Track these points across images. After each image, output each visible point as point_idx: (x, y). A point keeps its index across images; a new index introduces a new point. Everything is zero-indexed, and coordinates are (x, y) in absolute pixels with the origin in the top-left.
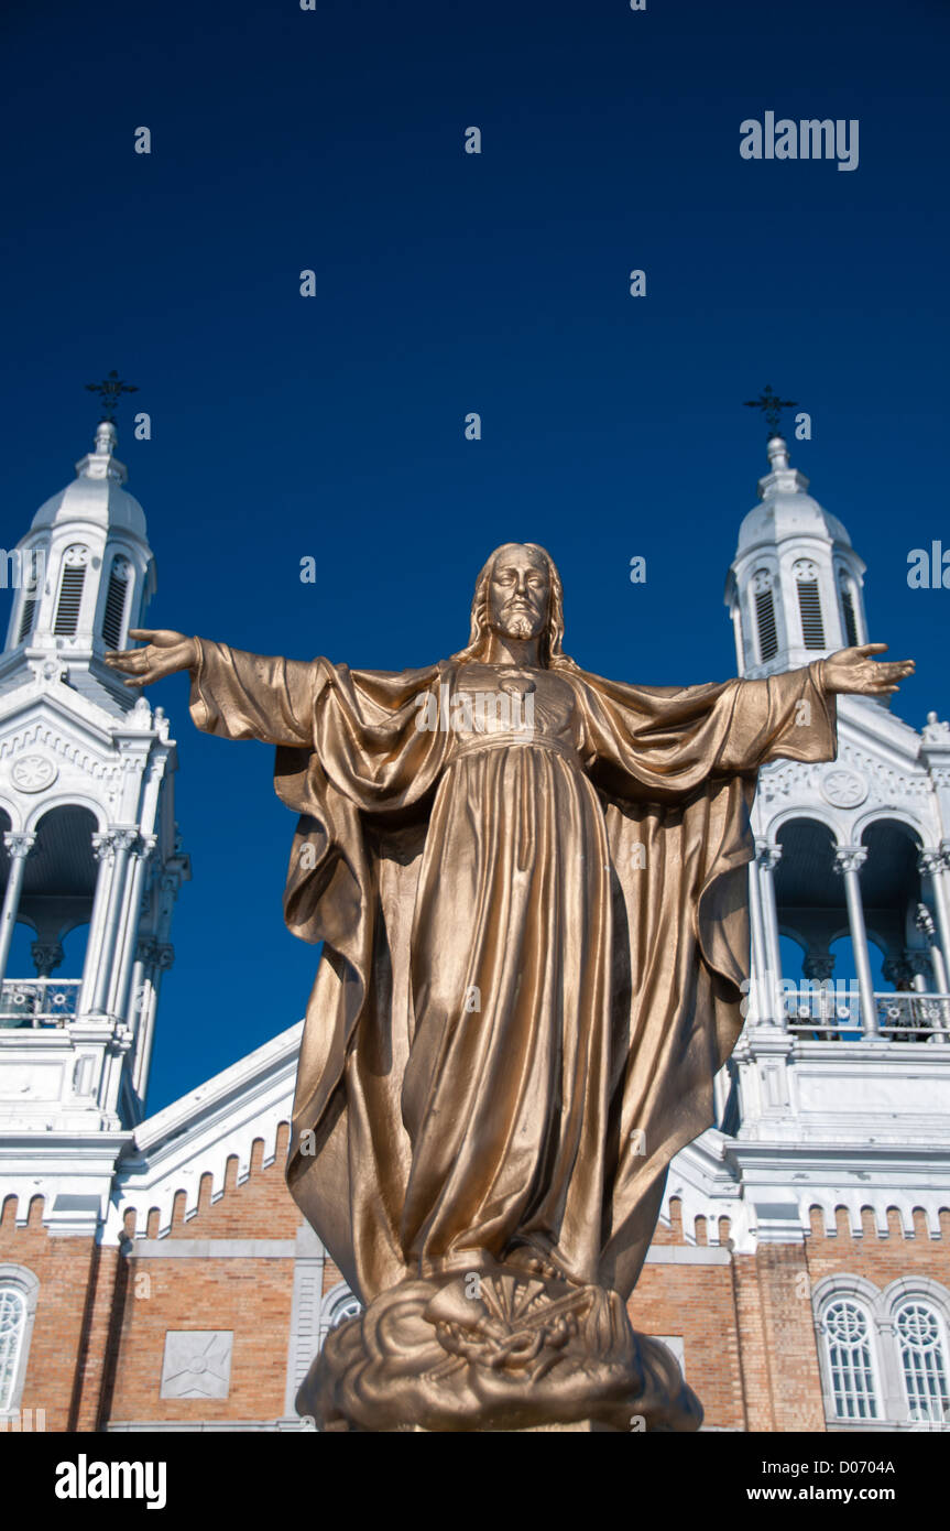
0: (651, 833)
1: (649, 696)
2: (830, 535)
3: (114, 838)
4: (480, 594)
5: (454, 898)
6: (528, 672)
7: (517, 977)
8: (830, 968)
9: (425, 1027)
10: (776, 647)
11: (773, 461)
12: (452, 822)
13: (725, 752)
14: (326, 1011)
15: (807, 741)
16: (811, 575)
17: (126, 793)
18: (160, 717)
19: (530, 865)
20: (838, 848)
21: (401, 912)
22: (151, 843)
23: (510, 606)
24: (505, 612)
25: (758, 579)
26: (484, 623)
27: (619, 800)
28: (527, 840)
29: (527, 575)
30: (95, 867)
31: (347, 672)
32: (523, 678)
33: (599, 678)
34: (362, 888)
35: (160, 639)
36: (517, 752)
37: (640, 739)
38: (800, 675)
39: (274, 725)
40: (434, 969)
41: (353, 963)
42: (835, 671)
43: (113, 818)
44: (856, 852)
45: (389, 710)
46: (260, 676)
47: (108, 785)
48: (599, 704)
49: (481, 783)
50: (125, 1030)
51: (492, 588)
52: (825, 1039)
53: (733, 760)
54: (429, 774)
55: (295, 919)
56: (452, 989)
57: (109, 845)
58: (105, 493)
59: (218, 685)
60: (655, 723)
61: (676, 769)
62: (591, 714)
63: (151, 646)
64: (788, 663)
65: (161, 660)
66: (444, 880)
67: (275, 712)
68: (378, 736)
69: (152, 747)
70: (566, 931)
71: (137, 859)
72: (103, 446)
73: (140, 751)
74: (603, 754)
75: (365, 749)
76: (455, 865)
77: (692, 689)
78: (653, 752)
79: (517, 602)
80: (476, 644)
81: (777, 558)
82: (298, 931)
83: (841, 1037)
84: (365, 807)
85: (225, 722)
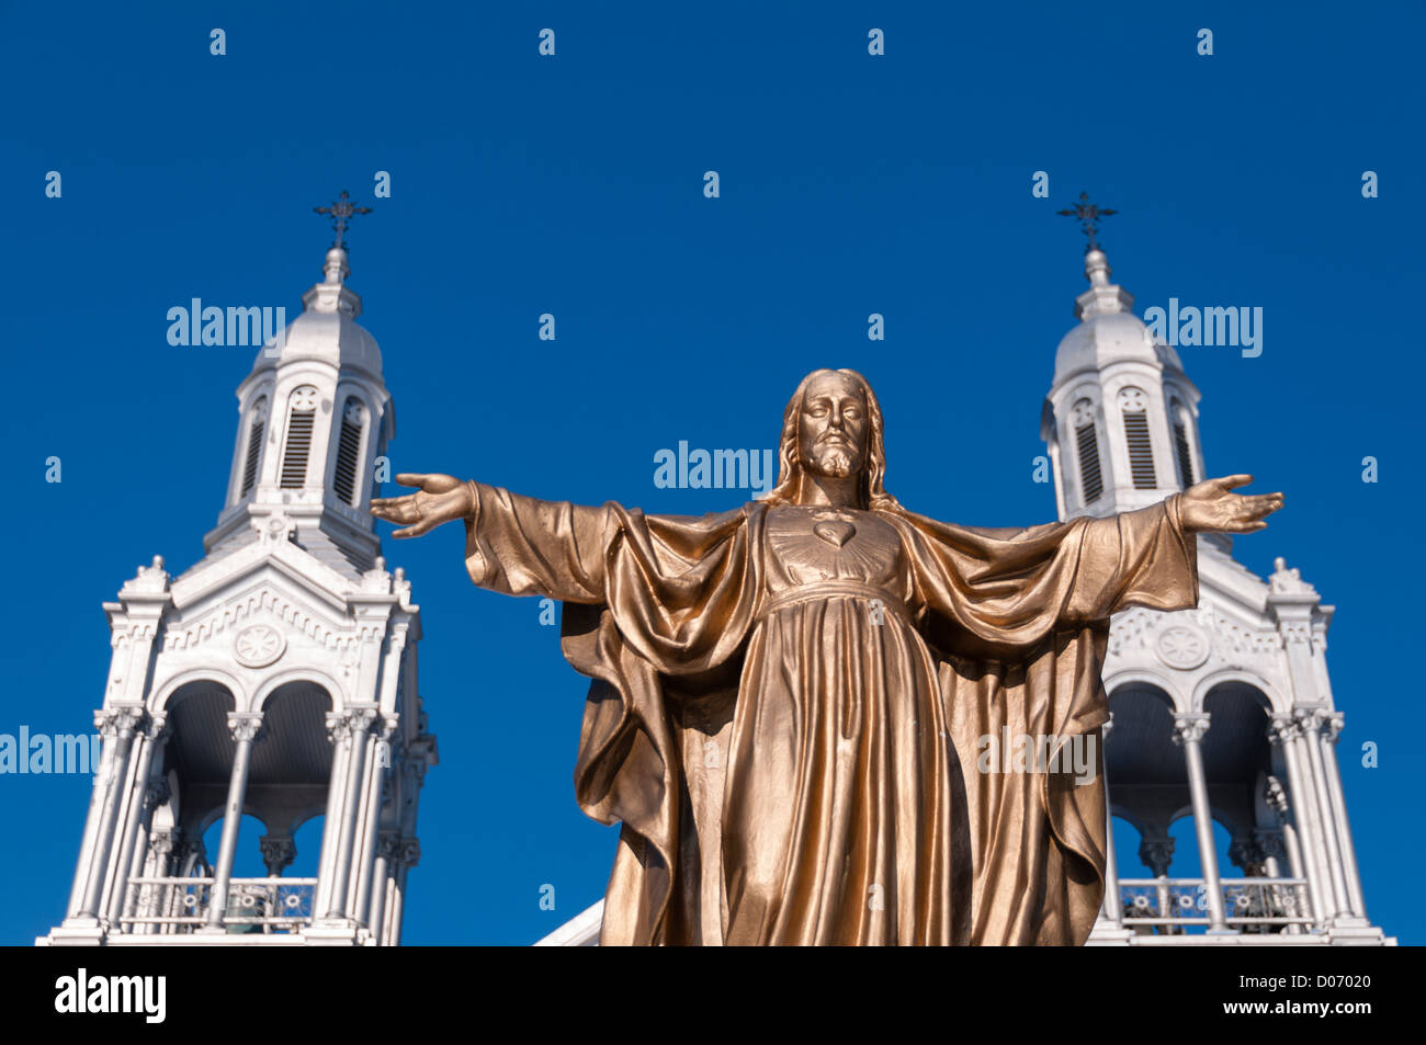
0: (990, 694)
1: (985, 540)
2: (1160, 359)
3: (350, 718)
4: (789, 427)
5: (770, 771)
6: (847, 513)
7: (845, 860)
8: (1170, 852)
9: (741, 916)
10: (1101, 487)
11: (1092, 276)
12: (765, 684)
13: (1072, 600)
14: (626, 901)
15: (1166, 586)
16: (1139, 404)
17: (362, 666)
18: (401, 579)
19: (856, 731)
20: (1176, 715)
21: (708, 788)
22: (392, 723)
23: (823, 440)
24: (817, 447)
25: (1078, 411)
26: (794, 460)
27: (952, 657)
28: (851, 703)
29: (842, 405)
30: (330, 751)
31: (642, 518)
32: (841, 521)
33: (927, 520)
34: (666, 761)
35: (431, 484)
36: (837, 604)
37: (976, 587)
38: (1155, 512)
39: (560, 579)
40: (750, 852)
41: (658, 846)
42: (1194, 506)
43: (350, 695)
44: (1197, 720)
45: (689, 560)
46: (544, 524)
47: (342, 657)
48: (928, 548)
49: (797, 641)
50: (367, 936)
51: (802, 418)
52: (1166, 933)
53: (1081, 609)
54: (738, 631)
55: (588, 799)
56: (772, 873)
57: (344, 725)
58: (336, 328)
59: (497, 534)
60: (992, 569)
61: (1017, 620)
62: (919, 560)
63: (421, 492)
64: (1115, 505)
65: (433, 508)
66: (758, 751)
67: (561, 565)
68: (679, 588)
69: (392, 613)
70: (898, 806)
71: (376, 741)
72: (333, 274)
73: (377, 618)
74: (935, 605)
75: (665, 604)
76: (771, 733)
77: (1033, 530)
78: (991, 602)
79: (832, 435)
80: (786, 483)
81: (1100, 387)
82: (592, 811)
83: (1184, 931)
84: (665, 669)
85: (506, 576)
